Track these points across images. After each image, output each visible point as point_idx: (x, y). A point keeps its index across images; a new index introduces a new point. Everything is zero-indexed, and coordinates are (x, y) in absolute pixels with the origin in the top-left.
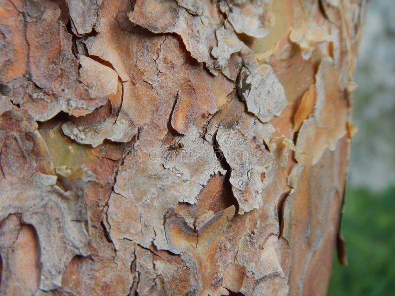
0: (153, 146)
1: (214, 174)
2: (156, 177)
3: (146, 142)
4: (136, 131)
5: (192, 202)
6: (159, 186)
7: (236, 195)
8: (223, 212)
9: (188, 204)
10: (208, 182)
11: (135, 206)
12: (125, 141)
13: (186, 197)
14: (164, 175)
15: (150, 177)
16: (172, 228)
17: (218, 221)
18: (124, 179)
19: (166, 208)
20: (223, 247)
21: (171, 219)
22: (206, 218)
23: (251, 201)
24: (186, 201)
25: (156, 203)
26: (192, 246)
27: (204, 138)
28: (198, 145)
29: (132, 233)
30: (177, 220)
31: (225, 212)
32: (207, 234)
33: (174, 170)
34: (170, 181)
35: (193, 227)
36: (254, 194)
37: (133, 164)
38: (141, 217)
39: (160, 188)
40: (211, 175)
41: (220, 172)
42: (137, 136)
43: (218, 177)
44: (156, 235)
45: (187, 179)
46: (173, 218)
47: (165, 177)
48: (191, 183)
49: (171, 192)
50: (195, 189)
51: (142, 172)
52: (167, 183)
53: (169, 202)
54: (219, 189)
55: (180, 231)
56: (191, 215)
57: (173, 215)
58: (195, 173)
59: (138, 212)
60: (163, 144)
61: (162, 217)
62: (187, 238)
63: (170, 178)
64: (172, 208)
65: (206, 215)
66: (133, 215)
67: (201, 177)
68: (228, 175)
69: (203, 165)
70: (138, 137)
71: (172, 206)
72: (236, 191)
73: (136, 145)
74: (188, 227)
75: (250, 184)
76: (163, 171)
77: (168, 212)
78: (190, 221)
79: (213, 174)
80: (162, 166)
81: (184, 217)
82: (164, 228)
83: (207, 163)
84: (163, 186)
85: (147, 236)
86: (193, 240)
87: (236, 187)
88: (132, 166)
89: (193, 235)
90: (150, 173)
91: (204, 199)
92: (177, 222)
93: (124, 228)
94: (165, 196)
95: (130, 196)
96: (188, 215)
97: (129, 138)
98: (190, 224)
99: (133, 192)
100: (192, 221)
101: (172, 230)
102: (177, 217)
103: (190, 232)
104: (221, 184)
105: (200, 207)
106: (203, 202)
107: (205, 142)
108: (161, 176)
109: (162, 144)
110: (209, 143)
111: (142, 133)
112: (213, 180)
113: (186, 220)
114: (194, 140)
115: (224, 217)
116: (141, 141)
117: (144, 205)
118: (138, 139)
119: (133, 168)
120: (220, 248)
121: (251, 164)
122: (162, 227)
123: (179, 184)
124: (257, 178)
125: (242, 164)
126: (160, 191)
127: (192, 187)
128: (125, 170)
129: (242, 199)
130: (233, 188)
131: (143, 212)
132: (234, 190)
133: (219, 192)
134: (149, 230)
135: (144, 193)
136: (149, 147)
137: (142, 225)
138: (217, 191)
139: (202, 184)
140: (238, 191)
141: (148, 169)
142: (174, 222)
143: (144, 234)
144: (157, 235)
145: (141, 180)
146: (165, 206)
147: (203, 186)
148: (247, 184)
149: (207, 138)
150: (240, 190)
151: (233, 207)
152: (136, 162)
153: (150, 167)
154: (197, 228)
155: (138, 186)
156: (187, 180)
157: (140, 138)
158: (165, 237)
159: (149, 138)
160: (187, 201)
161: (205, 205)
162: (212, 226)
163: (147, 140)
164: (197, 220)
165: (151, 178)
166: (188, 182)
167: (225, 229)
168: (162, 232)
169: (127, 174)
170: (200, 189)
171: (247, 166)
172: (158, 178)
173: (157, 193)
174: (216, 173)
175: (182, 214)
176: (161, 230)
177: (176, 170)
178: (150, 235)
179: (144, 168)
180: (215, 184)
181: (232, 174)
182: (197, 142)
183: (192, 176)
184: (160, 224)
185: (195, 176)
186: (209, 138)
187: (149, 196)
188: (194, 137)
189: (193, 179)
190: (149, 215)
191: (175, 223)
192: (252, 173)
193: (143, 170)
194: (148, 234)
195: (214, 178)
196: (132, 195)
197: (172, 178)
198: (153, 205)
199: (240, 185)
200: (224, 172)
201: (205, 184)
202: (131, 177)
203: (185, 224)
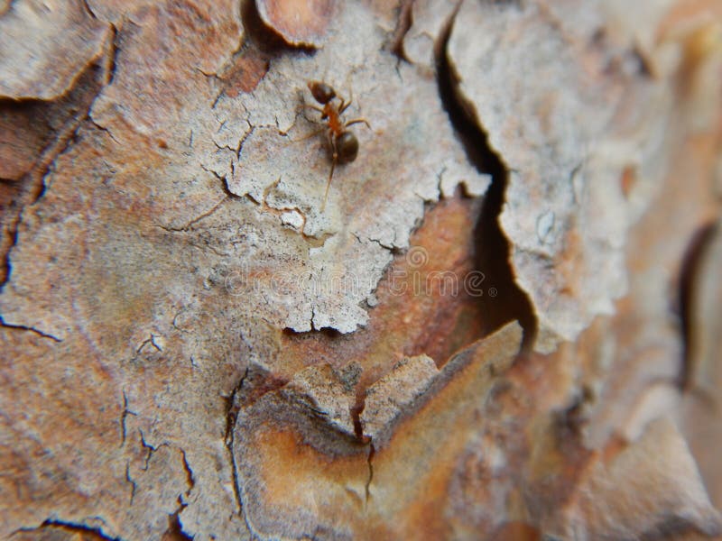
0: (179, 104)
1: (441, 197)
2: (193, 235)
3: (148, 87)
4: (99, 46)
5: (346, 326)
6: (205, 273)
7: (525, 279)
8: (472, 353)
9: (331, 333)
10: (415, 231)
11: (104, 371)
12: (47, 95)
13: (326, 306)
14: (226, 227)
15: (167, 237)
16: (264, 441)
17: (454, 385)
18: (52, 259)
19: (233, 368)
20: (474, 471)
21: (261, 407)
22: (403, 384)
23: (582, 289)
24: (323, 322)
25: (194, 347)
26: (351, 493)
27: (399, 52)
28: (374, 84)
29: (81, 495)
30: (281, 410)
31: (480, 350)
32: (412, 438)
33: (271, 200)
34: (253, 251)
35: (350, 429)
36: (593, 257)
37: (91, 191)
38: (125, 414)
39: (210, 281)
40: (427, 203)
41: (462, 188)
42: (105, 64)
43: (455, 206)
44: (192, 482)
45: (327, 228)
46: (268, 401)
47: (232, 233)
48: (342, 244)
49: (257, 295)
50: (361, 268)
51: (132, 219)
52: (240, 259)
53: (249, 341)
54: (458, 252)
55: (299, 447)
56: (343, 382)
57: (267, 389)
58: (361, 202)
59: (113, 393)
60: (222, 93)
61: (220, 405)
62: (326, 470)
63: (254, 238)
64: (259, 368)
65: (405, 375)
66: (91, 412)
67: (387, 217)
68: (494, 199)
69: (394, 165)
70: (113, 68)
71: (256, 360)
72: (525, 262)
73: (100, 104)
74: (331, 428)
75: (581, 221)
76: (224, 207)
77: (240, 386)
78: (336, 407)
79: (434, 196)
80: (219, 187)
81: (313, 393)
82: (229, 447)
83: (410, 154)
84: (224, 274)
85: (153, 492)
86: (352, 474)
87: (525, 245)
88: (85, 198)
89: (351, 456)
90: (166, 220)
91: (400, 301)
92: (282, 416)
93: (46, 475)
94: (232, 313)
95: (78, 328)
96: (329, 382)
97: (65, 81)
98: (338, 416)
99: (94, 308)
100: (346, 404)
101: (265, 448)
102: (283, 398)
103: (340, 447)
104: (469, 230)
105: (384, 333)
106: (396, 313)
107: (404, 69)
108: (212, 231)
109: (217, 91)
110: (420, 71)
111: (133, 52)
112: (435, 221)
113: (320, 405)
114: (358, 62)
115: (479, 366)
116: (124, 88)
117: (140, 358)
118: (111, 79)
119: (91, 205)
120: (464, 478)
121: (583, 138)
122: (220, 444)
123: (289, 260)
124: (606, 191)
125: (553, 145)
126: (214, 292)
127: (347, 261)
128: (54, 220)
129: (548, 290)
130: (513, 251)
131: (134, 394)
132: (516, 260)
133: (457, 264)
134: (164, 463)
135: (143, 307)
136: (160, 111)
137: (131, 450)
138: (449, 263)
139: (388, 243)
140: (531, 260)
141: (157, 204)
142: (270, 415)
143: (140, 484)
144: (200, 481)
145: (128, 251)
146: (232, 360)
147: (394, 251)
148: (569, 223)
149: (411, 50)
150: (542, 257)
151: (513, 328)
152: (106, 179)
153: (169, 195)
154: (369, 431)
155: (119, 277)
156: (329, 235)
157: (120, 73)
158: (230, 488)
159: (161, 72)
160: (327, 324)
161: (403, 323)
162: (428, 409)
163: (153, 80)
164: (367, 401)
165: (172, 240)
166: (331, 243)
167: (481, 403)
168: (219, 467)
169: (63, 234)
170: (382, 265)
171: (569, 150)
172: (202, 239)
173: (197, 303)
174: (449, 191)
175: (305, 383)
176: (216, 457)
177: (280, 197)
178: (168, 487)
179: (143, 200)
180: (442, 237)
181: (511, 193)
182: (371, 72)
183: (348, 212)
184: (213, 433)
185: (363, 214)
186: (420, 51)
187: (163, 318)
188: (358, 50)
189: (354, 226)
190: (164, 401)
191: (278, 421)
192: (587, 178)
193: (141, 210)
194: (161, 482)
195: (439, 211)
196: (86, 324)
197: (261, 234)
198: (180, 356)
199: (541, 232)
200: (479, 185)
201: (402, 242)
202: (84, 243)
203: (318, 418)
